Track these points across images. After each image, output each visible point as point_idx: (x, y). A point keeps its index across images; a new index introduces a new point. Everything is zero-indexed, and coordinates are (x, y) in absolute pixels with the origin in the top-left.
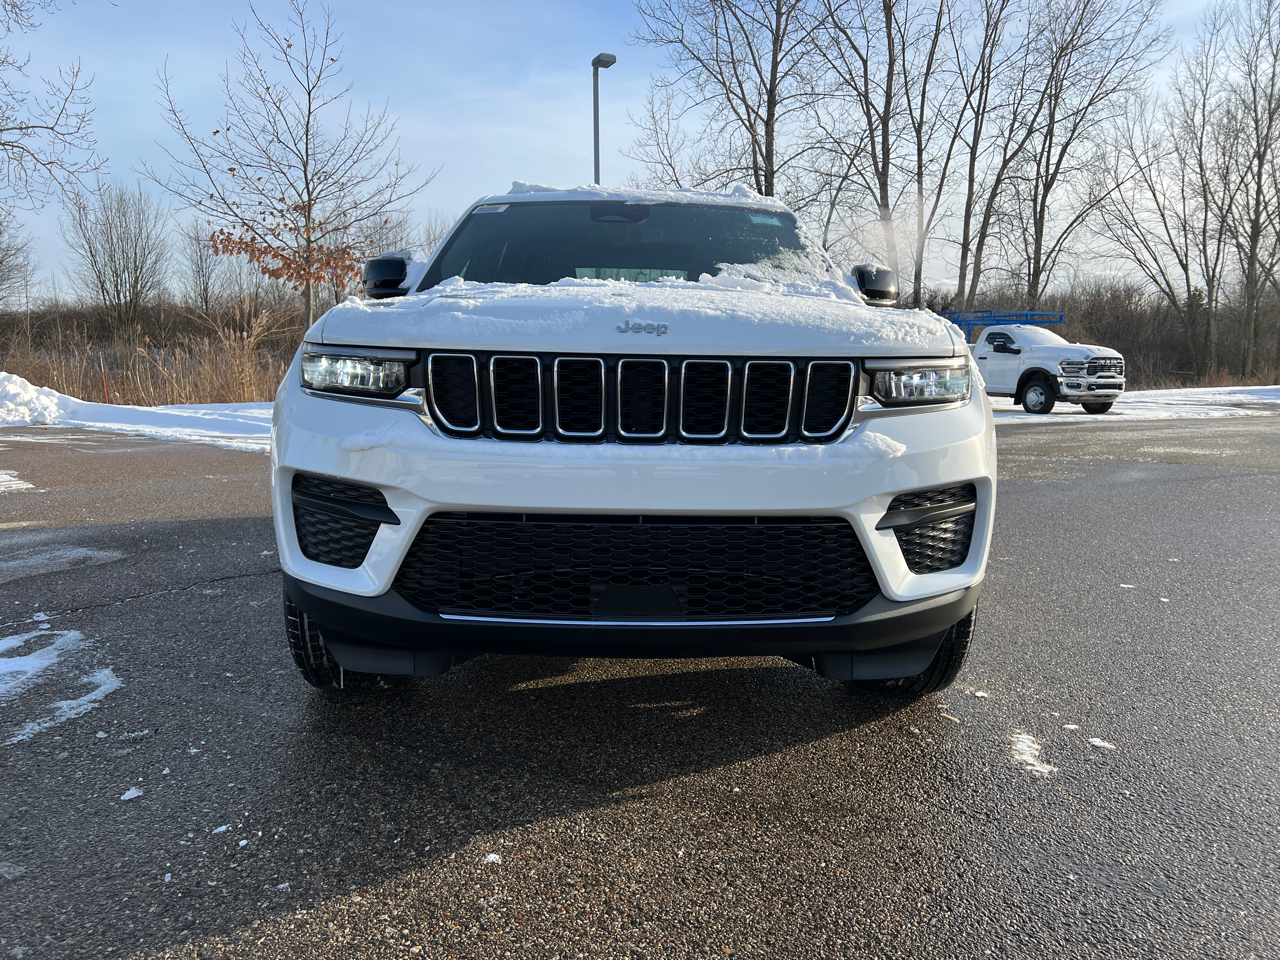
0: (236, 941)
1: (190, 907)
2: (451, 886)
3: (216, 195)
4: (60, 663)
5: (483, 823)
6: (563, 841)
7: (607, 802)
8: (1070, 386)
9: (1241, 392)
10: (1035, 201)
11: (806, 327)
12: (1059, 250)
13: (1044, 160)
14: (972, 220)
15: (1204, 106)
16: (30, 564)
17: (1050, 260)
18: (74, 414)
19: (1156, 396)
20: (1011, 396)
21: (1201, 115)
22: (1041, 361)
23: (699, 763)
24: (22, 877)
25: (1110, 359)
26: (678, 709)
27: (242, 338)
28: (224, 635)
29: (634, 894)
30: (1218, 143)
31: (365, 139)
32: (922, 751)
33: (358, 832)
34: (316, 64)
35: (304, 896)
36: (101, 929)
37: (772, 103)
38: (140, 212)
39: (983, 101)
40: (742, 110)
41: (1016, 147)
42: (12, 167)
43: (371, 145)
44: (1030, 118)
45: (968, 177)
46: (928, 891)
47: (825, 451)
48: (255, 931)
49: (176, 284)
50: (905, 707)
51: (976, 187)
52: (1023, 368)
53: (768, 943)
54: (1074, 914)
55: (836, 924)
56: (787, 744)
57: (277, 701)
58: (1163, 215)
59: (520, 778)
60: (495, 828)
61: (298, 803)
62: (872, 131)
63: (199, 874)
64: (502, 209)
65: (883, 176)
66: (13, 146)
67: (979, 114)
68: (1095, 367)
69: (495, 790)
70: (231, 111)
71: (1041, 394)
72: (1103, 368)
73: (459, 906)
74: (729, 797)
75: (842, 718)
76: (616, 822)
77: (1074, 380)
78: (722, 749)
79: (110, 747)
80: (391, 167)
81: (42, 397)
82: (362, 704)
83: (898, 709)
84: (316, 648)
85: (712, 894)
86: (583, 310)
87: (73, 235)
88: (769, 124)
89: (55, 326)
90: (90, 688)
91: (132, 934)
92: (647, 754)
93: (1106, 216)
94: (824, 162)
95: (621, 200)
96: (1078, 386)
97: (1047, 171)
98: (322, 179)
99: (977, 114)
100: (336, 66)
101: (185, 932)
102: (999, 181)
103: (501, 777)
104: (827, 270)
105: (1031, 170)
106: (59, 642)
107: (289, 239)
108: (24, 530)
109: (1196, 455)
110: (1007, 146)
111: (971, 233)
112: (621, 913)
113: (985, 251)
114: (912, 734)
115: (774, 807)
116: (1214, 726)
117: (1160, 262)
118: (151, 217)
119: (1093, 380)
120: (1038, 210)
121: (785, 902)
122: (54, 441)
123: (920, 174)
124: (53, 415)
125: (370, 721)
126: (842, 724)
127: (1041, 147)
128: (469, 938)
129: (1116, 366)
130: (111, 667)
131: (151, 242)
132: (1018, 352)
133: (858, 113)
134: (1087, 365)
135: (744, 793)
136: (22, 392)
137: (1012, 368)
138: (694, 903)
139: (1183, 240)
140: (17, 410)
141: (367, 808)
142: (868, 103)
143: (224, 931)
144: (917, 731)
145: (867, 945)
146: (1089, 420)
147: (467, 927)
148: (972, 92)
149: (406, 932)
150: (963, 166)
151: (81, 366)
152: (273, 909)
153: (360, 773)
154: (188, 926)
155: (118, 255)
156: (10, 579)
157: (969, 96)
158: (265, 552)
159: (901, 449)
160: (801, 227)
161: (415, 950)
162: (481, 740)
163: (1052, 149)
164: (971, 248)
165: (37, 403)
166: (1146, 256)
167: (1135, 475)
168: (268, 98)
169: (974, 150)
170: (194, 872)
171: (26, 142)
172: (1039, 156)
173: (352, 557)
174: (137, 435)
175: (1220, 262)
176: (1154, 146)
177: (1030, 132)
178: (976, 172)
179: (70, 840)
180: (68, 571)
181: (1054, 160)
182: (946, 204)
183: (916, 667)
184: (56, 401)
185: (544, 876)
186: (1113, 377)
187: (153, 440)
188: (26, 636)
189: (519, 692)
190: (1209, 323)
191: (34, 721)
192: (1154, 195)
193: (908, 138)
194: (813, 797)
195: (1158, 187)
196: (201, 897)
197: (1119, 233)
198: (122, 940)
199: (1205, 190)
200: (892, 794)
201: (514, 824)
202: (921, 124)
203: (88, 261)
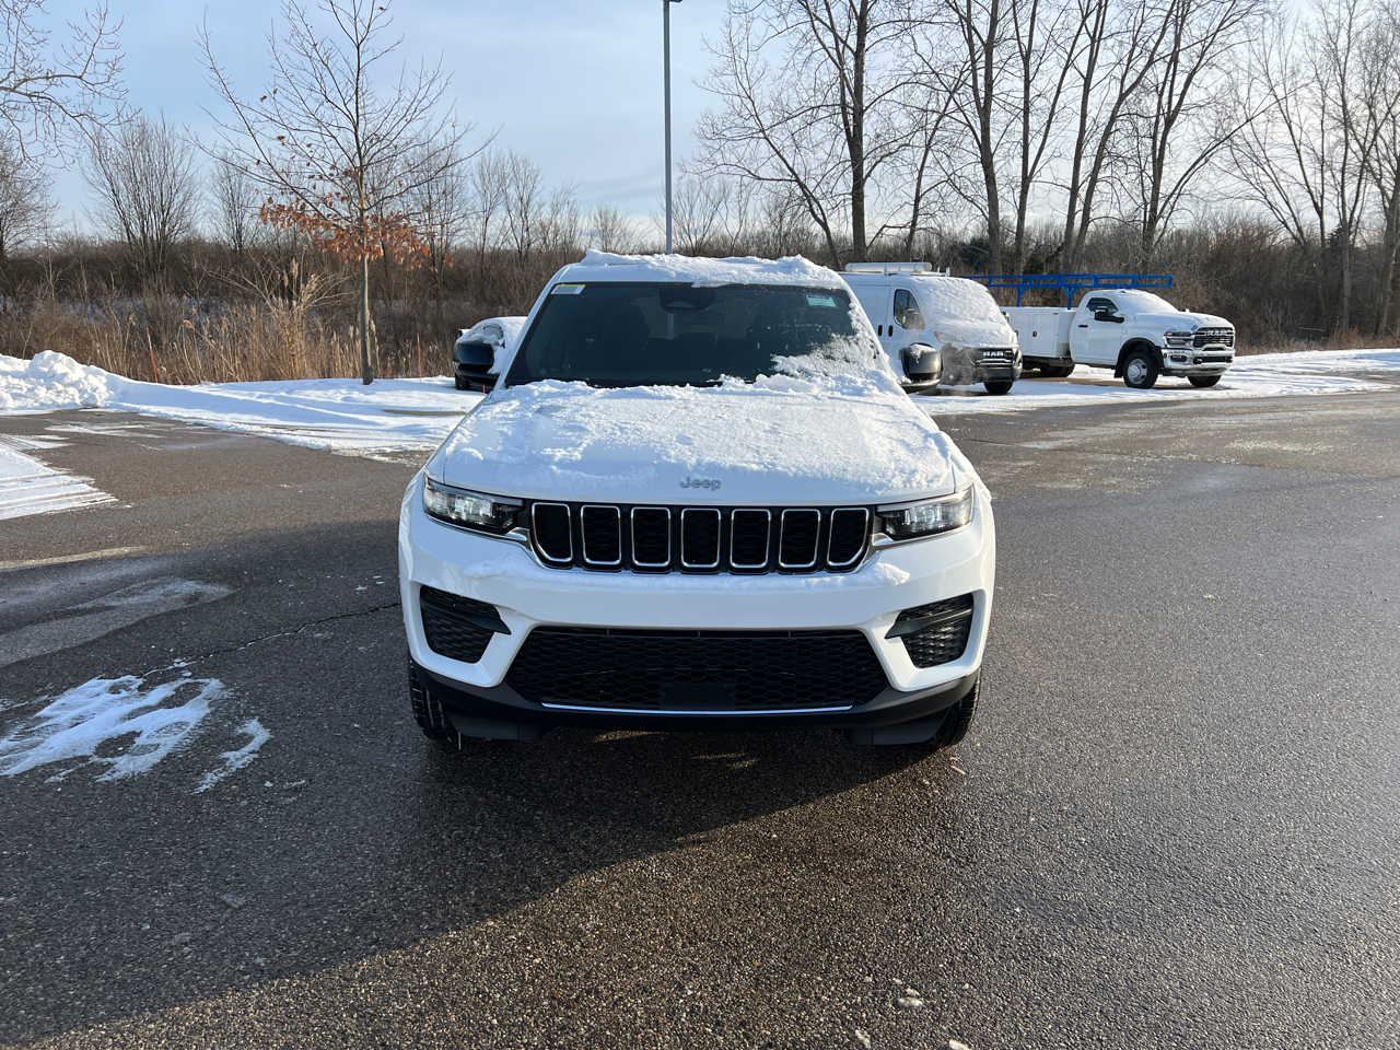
0: (411, 953)
1: (373, 928)
2: (558, 914)
3: (263, 159)
4: (213, 713)
5: (578, 864)
6: (639, 879)
7: (672, 846)
8: (1174, 359)
9: (1369, 357)
10: (1154, 138)
11: (831, 480)
12: (1179, 194)
13: (1167, 88)
14: (1083, 162)
15: (1350, 27)
16: (148, 600)
17: (1168, 206)
18: (124, 396)
19: (1274, 361)
20: (1112, 367)
21: (1346, 36)
22: (1145, 331)
23: (747, 812)
24: (245, 906)
25: (1219, 329)
26: (732, 761)
27: (291, 307)
28: (343, 683)
29: (692, 921)
30: (1365, 68)
31: (420, 97)
32: (928, 801)
33: (484, 871)
34: (364, 14)
35: (453, 921)
36: (313, 945)
37: (862, 32)
38: (165, 146)
39: (1099, 25)
40: (829, 40)
41: (1135, 78)
42: (39, 122)
43: (426, 103)
44: (1152, 45)
45: (1079, 113)
46: (908, 920)
47: (844, 581)
48: (422, 946)
49: (207, 222)
50: (922, 759)
51: (1088, 122)
52: (1126, 338)
53: (786, 958)
54: (1011, 938)
55: (836, 945)
56: (819, 795)
57: (401, 751)
58: (1298, 151)
59: (605, 824)
60: (588, 868)
61: (435, 846)
62: (974, 62)
63: (373, 903)
64: (579, 290)
65: (984, 112)
66: (39, 97)
67: (1095, 40)
68: (1202, 338)
69: (585, 836)
70: (278, 74)
71: (1144, 367)
72: (1211, 339)
73: (565, 930)
74: (770, 843)
75: (867, 769)
76: (680, 863)
77: (1180, 353)
78: (766, 799)
79: (278, 796)
80: (448, 129)
81: (90, 377)
82: (471, 755)
83: (916, 761)
84: (436, 713)
85: (749, 921)
86: (654, 465)
87: (93, 172)
88: (859, 55)
89: (80, 274)
90: (246, 739)
91: (336, 948)
92: (705, 804)
93: (1235, 152)
94: (919, 96)
95: (688, 281)
96: (1184, 359)
97: (1170, 103)
98: (374, 141)
99: (1093, 39)
100: (385, 17)
101: (374, 947)
102: (1113, 119)
103: (590, 824)
104: (875, 357)
105: (1150, 104)
106: (205, 691)
107: (342, 208)
108: (128, 557)
109: (1285, 454)
110: (1124, 77)
111: (1081, 176)
112: (682, 935)
113: (1096, 198)
114: (923, 785)
115: (803, 851)
116: (1177, 778)
117: (1292, 205)
118: (177, 150)
119: (1199, 352)
120: (1158, 147)
121: (802, 928)
122: (114, 433)
123: (1026, 111)
124: (104, 397)
125: (480, 771)
126: (867, 776)
127: (1164, 74)
128: (574, 953)
129: (1225, 337)
130: (257, 717)
131: (178, 179)
132: (1121, 320)
133: (957, 38)
134: (1193, 337)
135: (780, 839)
136: (69, 371)
137: (1113, 338)
138: (735, 929)
139: (1319, 180)
140: (66, 392)
141: (488, 850)
142: (971, 28)
143: (400, 946)
144: (927, 782)
145: (856, 960)
146: (1191, 397)
147: (572, 945)
148: (1087, 15)
149: (529, 948)
150: (1074, 100)
151: (124, 337)
152: (432, 930)
153: (479, 820)
154: (375, 942)
155: (143, 194)
156: (137, 619)
157: (1085, 18)
158: (360, 588)
159: (905, 576)
160: (854, 308)
161: (537, 961)
162: (572, 789)
163: (1177, 77)
164: (1080, 193)
165: (85, 383)
166: (1277, 198)
167: (1213, 482)
168: (315, 55)
169: (1088, 80)
170: (369, 902)
171: (53, 92)
172: (1161, 86)
173: (472, 655)
174: (197, 424)
175: (1359, 204)
176: (1293, 74)
177: (1151, 62)
178: (1089, 108)
179: (271, 875)
180: (186, 609)
181: (1178, 90)
182: (1054, 144)
183: (923, 736)
184: (104, 380)
185: (626, 907)
186: (1222, 349)
187: (214, 432)
188: (176, 685)
189: (600, 743)
190: (1342, 275)
191: (210, 771)
192: (1290, 128)
193: (1013, 70)
194: (834, 842)
195: (1295, 119)
196: (379, 921)
197: (1250, 171)
198: (330, 953)
199: (1346, 123)
200: (896, 840)
201: (602, 865)
202: (1029, 51)
203: (109, 202)
